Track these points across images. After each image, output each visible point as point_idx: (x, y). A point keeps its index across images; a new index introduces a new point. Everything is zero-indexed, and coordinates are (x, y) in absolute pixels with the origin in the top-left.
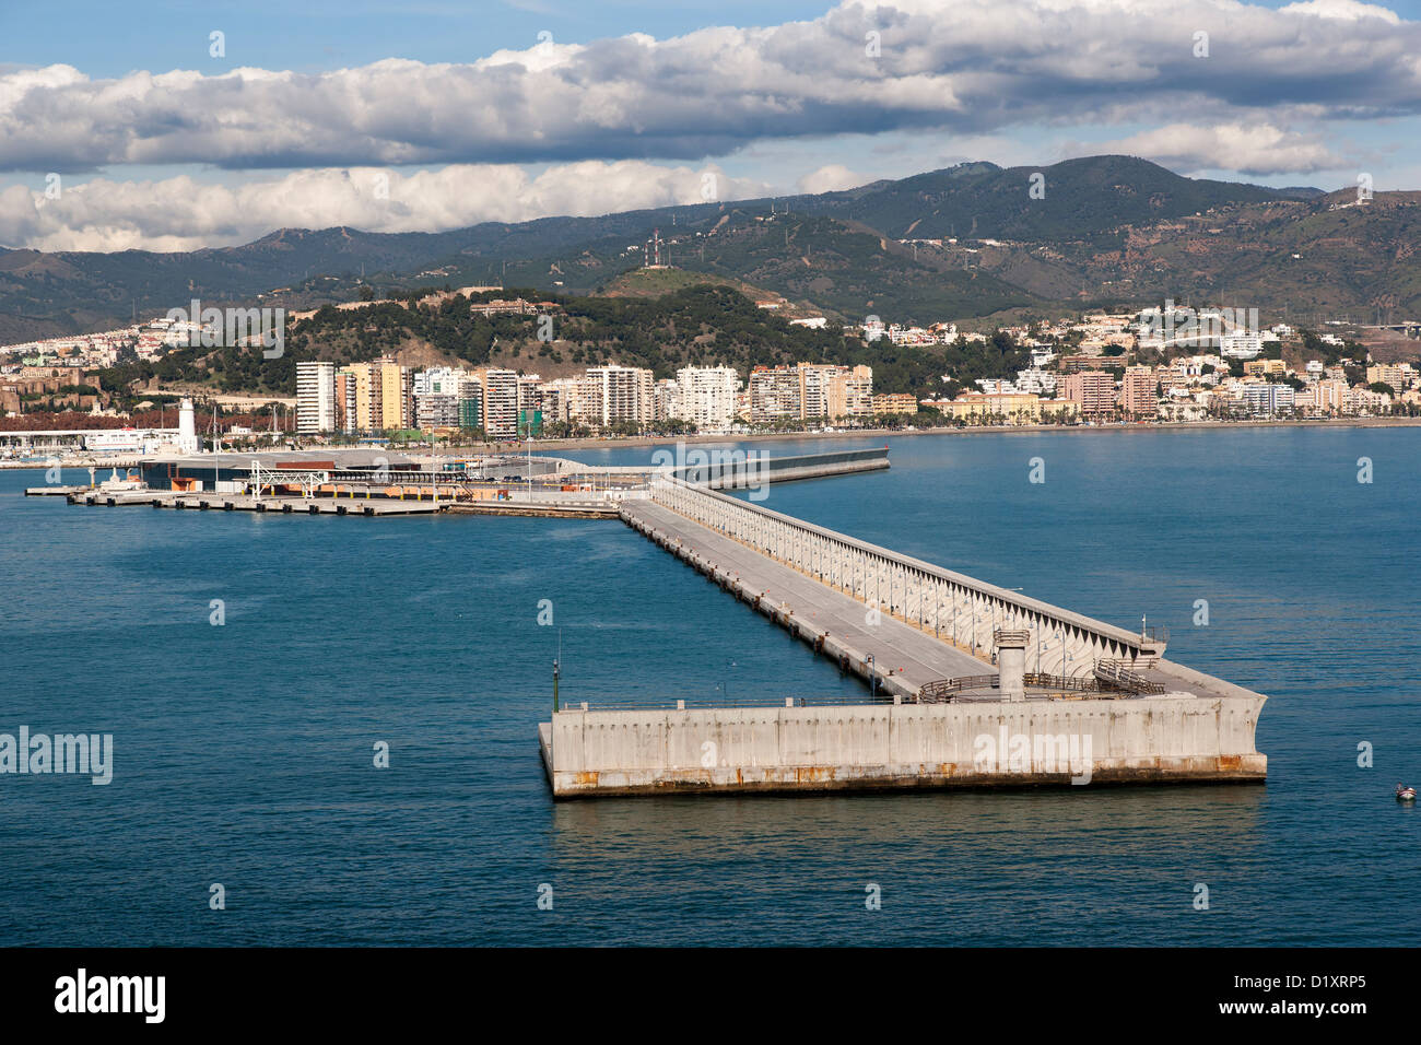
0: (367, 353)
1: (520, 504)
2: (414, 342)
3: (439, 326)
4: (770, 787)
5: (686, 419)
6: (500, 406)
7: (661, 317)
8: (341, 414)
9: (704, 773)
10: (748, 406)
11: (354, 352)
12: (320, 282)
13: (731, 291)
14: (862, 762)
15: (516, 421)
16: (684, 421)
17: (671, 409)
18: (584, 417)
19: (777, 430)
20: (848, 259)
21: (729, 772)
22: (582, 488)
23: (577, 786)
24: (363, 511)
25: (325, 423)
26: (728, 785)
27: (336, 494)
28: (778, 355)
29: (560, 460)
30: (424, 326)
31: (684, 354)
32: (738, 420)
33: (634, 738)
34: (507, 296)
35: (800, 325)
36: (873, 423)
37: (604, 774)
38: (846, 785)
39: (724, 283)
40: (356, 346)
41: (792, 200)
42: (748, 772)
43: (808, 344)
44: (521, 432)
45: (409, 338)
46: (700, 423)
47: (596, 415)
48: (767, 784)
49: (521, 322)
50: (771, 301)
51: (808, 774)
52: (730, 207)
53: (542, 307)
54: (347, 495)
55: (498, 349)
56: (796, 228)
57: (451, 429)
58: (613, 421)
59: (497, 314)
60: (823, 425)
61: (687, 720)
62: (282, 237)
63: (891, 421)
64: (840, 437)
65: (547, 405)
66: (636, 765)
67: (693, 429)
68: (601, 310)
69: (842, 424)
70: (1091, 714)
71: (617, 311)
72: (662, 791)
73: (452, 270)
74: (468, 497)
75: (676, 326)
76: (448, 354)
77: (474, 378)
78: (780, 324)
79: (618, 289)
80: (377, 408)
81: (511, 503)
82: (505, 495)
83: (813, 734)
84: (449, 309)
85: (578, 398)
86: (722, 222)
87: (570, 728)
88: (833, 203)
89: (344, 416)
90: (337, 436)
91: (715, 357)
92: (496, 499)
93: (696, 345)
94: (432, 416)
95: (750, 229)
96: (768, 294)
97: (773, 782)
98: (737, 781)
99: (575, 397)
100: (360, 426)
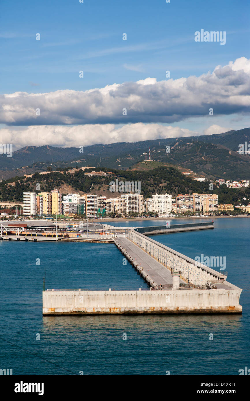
0: (49, 189)
1: (84, 238)
2: (65, 185)
3: (74, 180)
4: (103, 313)
5: (155, 212)
6: (91, 207)
7: (148, 177)
8: (38, 209)
9: (84, 309)
10: (176, 207)
11: (45, 188)
12: (38, 164)
13: (173, 169)
14: (129, 306)
15: (97, 212)
16: (154, 212)
17: (150, 208)
18: (120, 211)
19: (185, 216)
20: (218, 158)
21: (91, 308)
22: (106, 234)
23: (49, 312)
24: (33, 240)
25: (33, 212)
26: (91, 312)
27: (26, 235)
28: (188, 190)
29: (105, 225)
30: (69, 180)
31: (156, 190)
32: (172, 212)
33: (65, 299)
34: (97, 170)
35: (196, 180)
36: (218, 214)
37: (57, 309)
38: (124, 313)
39: (172, 166)
40: (46, 186)
41: (201, 137)
42: (97, 309)
43: (199, 187)
44: (98, 216)
45: (64, 184)
46: (159, 213)
47: (124, 210)
48: (102, 312)
49: (101, 179)
50: (188, 172)
51: (113, 309)
52: (180, 139)
53: (108, 174)
54: (30, 235)
55: (93, 188)
56: (200, 147)
57: (74, 214)
58: (130, 213)
59: (93, 176)
60: (201, 214)
61: (80, 294)
62: (27, 149)
63: (224, 213)
64: (206, 218)
65: (107, 207)
66: (66, 306)
67: (157, 215)
68: (128, 175)
69: (207, 214)
70: (193, 294)
71: (134, 175)
72: (72, 313)
73: (83, 160)
74: (67, 236)
75: (153, 180)
76: (77, 189)
77: (83, 197)
78: (189, 180)
79: (136, 167)
80: (50, 207)
81: (81, 238)
82: (80, 235)
83: (115, 298)
84: (77, 174)
85: (118, 205)
86: (176, 145)
87: (47, 296)
88: (215, 138)
89: (39, 210)
90: (36, 216)
91: (166, 191)
92: (76, 237)
93: (160, 187)
94: (68, 210)
95: (185, 147)
96: (187, 170)
97: (103, 312)
98: (93, 311)
99: (117, 204)
100: (44, 213)
